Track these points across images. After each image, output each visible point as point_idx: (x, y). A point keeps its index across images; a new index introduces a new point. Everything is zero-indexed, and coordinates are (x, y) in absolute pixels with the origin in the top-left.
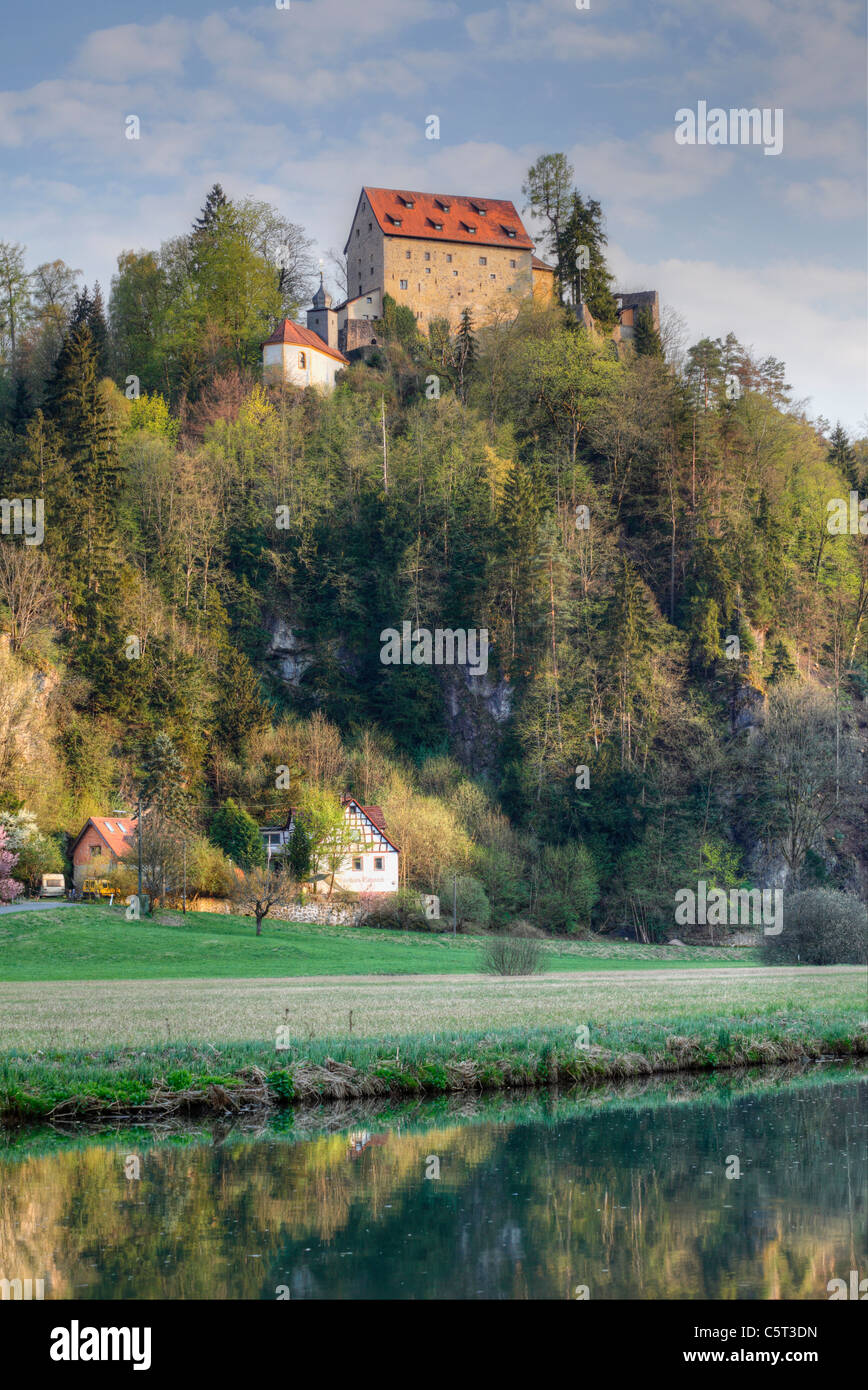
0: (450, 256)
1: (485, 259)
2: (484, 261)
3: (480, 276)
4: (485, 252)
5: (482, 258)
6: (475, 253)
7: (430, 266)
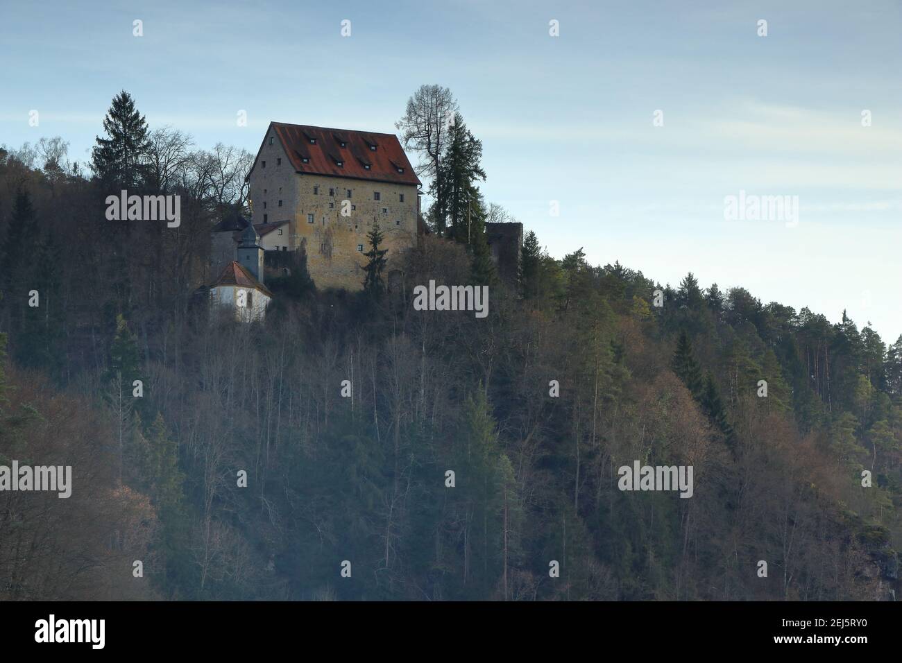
0: (349, 191)
1: (378, 194)
2: (377, 196)
3: (374, 210)
4: (378, 188)
5: (375, 193)
6: (370, 189)
7: (333, 201)
